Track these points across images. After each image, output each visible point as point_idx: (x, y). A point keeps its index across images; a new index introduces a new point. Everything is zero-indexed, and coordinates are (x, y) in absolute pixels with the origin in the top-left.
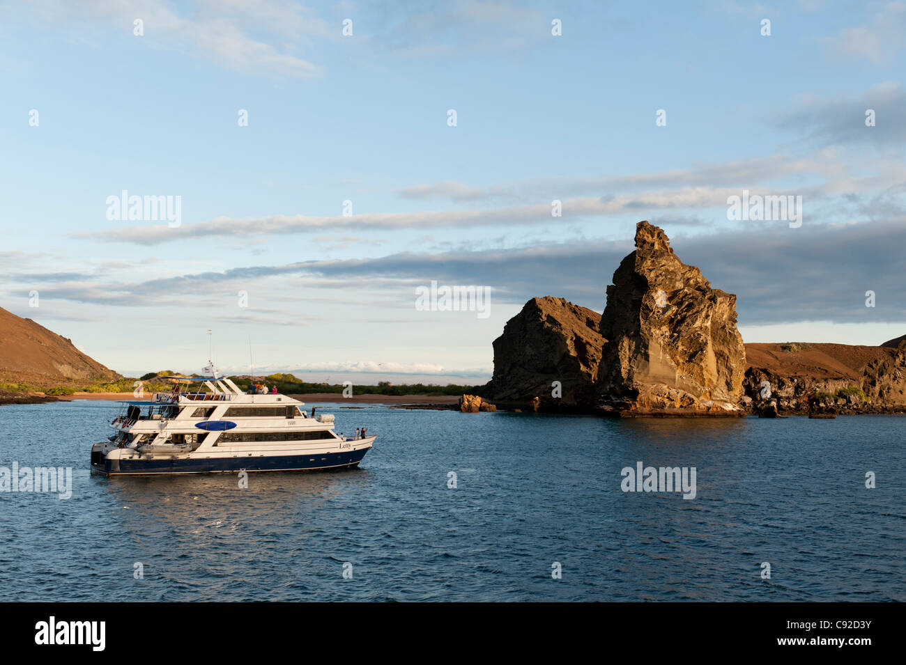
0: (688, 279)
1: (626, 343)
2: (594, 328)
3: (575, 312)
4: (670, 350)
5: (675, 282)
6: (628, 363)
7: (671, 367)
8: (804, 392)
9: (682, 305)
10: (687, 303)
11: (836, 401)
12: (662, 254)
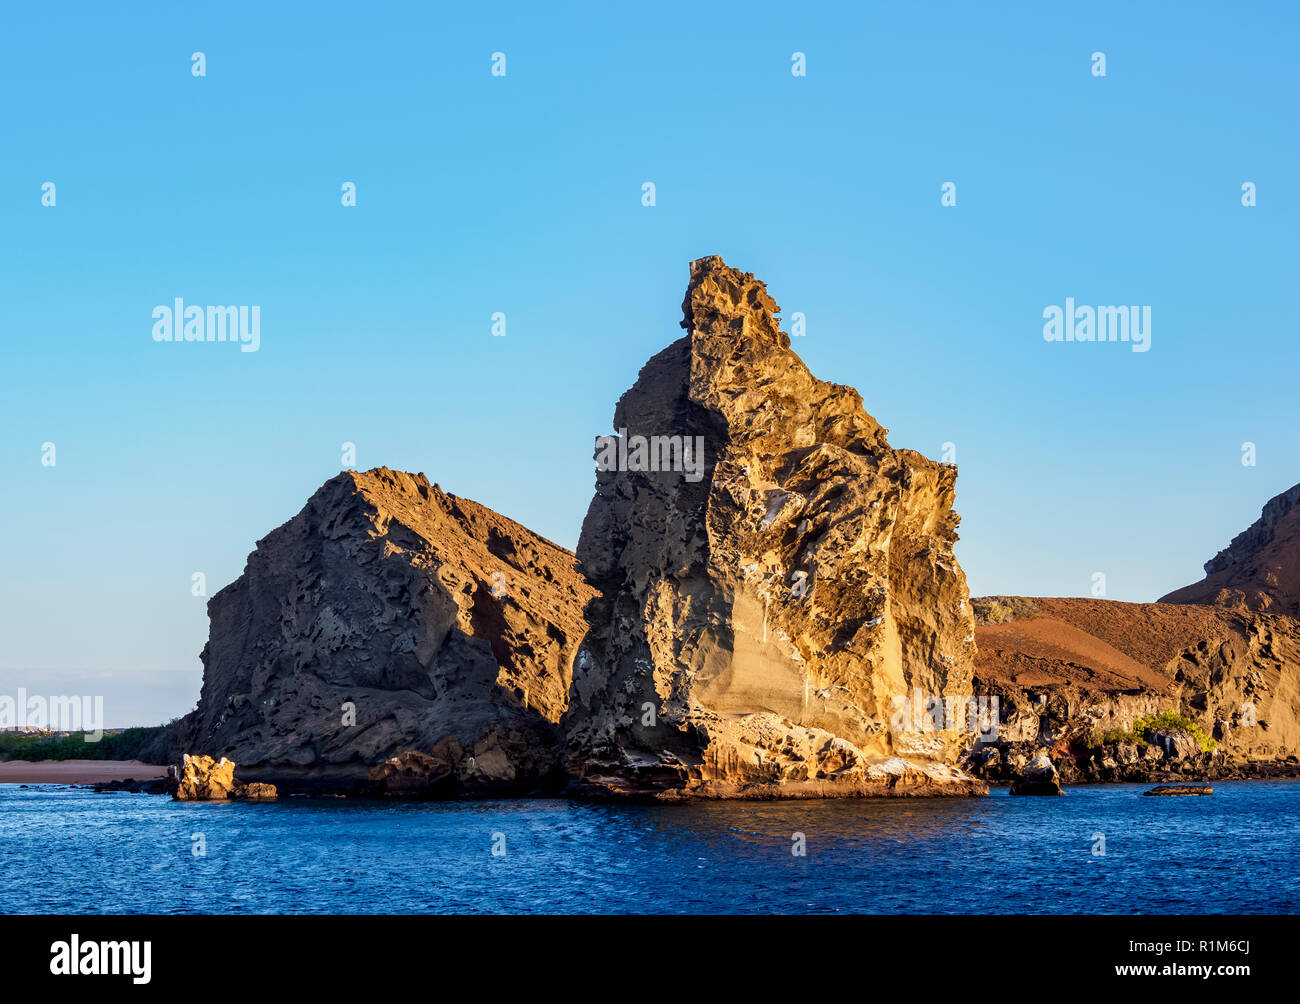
0: (830, 421)
1: (665, 595)
2: (510, 557)
3: (456, 512)
4: (788, 617)
5: (794, 429)
6: (671, 655)
7: (790, 665)
8: (1063, 729)
9: (817, 493)
10: (829, 486)
11: (1142, 751)
12: (765, 352)
